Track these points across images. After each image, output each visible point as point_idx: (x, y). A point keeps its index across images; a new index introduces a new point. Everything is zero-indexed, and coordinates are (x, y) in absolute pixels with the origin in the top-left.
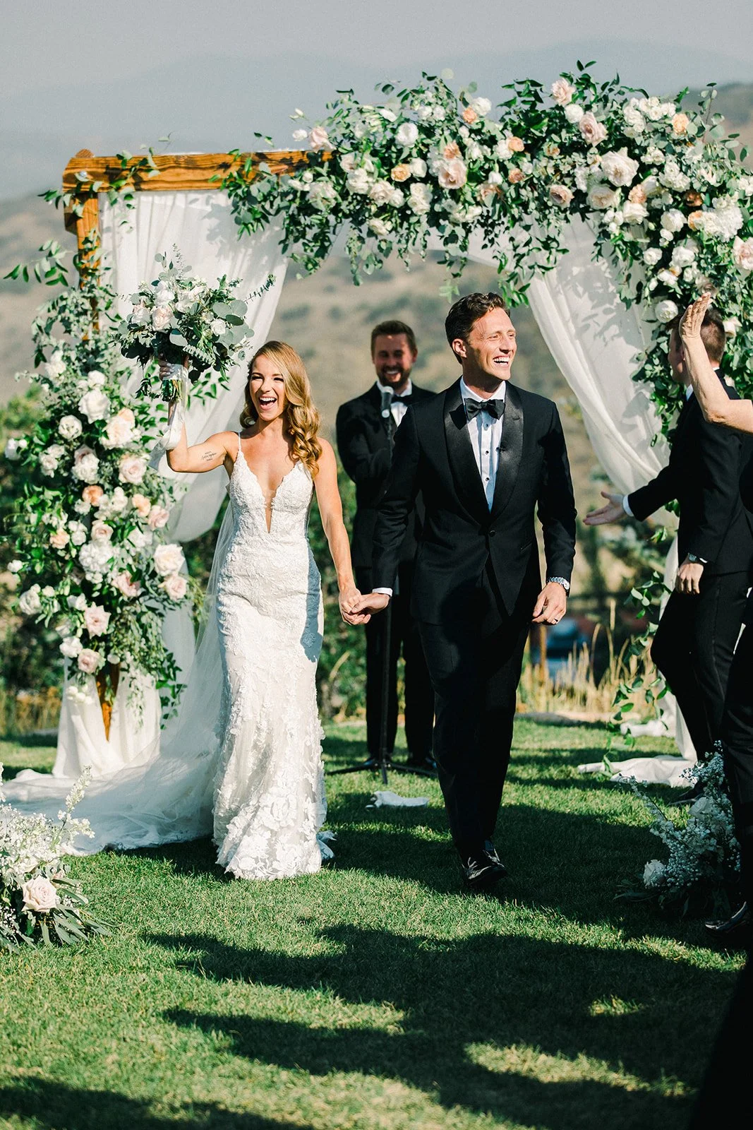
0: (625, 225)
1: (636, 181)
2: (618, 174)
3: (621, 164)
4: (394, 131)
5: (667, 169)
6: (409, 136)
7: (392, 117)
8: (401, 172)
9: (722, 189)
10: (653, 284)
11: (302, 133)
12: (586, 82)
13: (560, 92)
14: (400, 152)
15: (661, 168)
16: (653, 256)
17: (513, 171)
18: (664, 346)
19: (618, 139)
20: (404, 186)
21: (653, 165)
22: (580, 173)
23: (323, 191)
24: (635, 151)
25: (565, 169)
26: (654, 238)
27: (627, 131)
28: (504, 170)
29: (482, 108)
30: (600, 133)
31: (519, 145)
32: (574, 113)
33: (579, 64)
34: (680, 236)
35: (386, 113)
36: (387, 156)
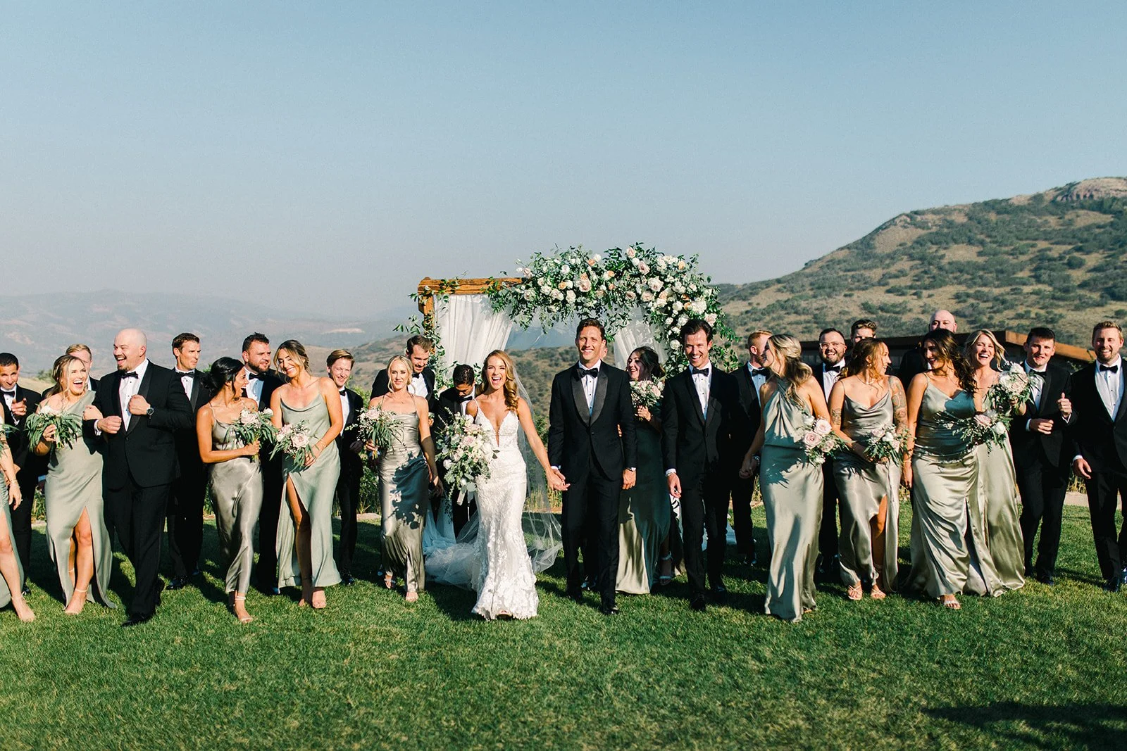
0: (657, 309)
1: (662, 289)
2: (655, 287)
3: (656, 282)
4: (560, 268)
5: (676, 284)
6: (566, 270)
7: (559, 263)
8: (562, 285)
9: (699, 293)
10: (670, 333)
11: (521, 269)
12: (640, 250)
13: (632, 253)
14: (562, 277)
15: (673, 284)
16: (669, 321)
17: (611, 286)
18: (673, 359)
19: (654, 272)
20: (564, 291)
21: (669, 283)
22: (638, 286)
23: (530, 293)
24: (662, 278)
25: (633, 284)
26: (670, 313)
27: (658, 269)
28: (606, 285)
29: (597, 259)
30: (647, 269)
31: (613, 274)
32: (636, 261)
33: (637, 244)
34: (681, 312)
35: (556, 261)
36: (557, 279)
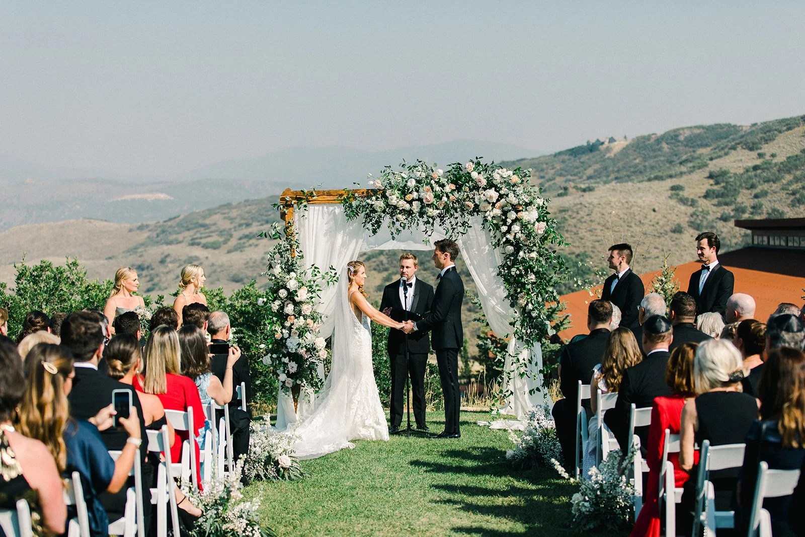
0: (493, 217)
1: (498, 200)
2: (491, 197)
3: (492, 194)
4: (406, 181)
5: (509, 196)
6: (412, 183)
7: (405, 176)
8: (409, 197)
9: (530, 203)
10: (504, 239)
11: (372, 182)
12: (478, 164)
13: (470, 167)
14: (408, 190)
15: (507, 195)
16: (504, 229)
17: (451, 197)
18: (509, 263)
19: (491, 185)
20: (410, 203)
21: (504, 195)
22: (477, 197)
23: (379, 204)
24: (497, 189)
25: (471, 196)
26: (505, 222)
27: (494, 182)
28: (448, 197)
29: (439, 172)
30: (484, 182)
31: (453, 187)
32: (474, 175)
33: (477, 158)
34: (514, 221)
35: (403, 175)
36: (404, 191)
